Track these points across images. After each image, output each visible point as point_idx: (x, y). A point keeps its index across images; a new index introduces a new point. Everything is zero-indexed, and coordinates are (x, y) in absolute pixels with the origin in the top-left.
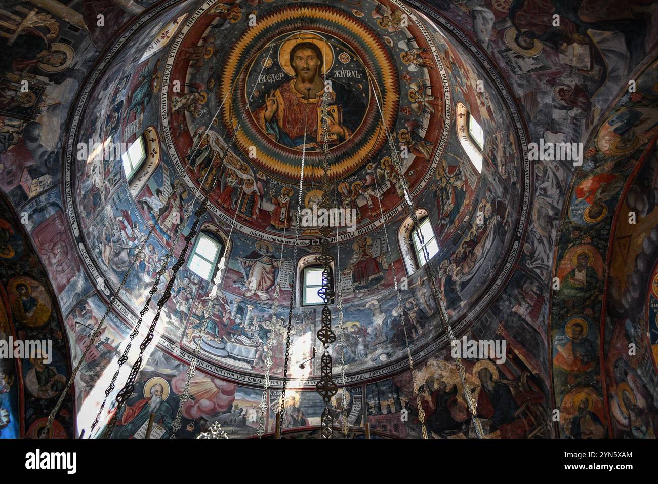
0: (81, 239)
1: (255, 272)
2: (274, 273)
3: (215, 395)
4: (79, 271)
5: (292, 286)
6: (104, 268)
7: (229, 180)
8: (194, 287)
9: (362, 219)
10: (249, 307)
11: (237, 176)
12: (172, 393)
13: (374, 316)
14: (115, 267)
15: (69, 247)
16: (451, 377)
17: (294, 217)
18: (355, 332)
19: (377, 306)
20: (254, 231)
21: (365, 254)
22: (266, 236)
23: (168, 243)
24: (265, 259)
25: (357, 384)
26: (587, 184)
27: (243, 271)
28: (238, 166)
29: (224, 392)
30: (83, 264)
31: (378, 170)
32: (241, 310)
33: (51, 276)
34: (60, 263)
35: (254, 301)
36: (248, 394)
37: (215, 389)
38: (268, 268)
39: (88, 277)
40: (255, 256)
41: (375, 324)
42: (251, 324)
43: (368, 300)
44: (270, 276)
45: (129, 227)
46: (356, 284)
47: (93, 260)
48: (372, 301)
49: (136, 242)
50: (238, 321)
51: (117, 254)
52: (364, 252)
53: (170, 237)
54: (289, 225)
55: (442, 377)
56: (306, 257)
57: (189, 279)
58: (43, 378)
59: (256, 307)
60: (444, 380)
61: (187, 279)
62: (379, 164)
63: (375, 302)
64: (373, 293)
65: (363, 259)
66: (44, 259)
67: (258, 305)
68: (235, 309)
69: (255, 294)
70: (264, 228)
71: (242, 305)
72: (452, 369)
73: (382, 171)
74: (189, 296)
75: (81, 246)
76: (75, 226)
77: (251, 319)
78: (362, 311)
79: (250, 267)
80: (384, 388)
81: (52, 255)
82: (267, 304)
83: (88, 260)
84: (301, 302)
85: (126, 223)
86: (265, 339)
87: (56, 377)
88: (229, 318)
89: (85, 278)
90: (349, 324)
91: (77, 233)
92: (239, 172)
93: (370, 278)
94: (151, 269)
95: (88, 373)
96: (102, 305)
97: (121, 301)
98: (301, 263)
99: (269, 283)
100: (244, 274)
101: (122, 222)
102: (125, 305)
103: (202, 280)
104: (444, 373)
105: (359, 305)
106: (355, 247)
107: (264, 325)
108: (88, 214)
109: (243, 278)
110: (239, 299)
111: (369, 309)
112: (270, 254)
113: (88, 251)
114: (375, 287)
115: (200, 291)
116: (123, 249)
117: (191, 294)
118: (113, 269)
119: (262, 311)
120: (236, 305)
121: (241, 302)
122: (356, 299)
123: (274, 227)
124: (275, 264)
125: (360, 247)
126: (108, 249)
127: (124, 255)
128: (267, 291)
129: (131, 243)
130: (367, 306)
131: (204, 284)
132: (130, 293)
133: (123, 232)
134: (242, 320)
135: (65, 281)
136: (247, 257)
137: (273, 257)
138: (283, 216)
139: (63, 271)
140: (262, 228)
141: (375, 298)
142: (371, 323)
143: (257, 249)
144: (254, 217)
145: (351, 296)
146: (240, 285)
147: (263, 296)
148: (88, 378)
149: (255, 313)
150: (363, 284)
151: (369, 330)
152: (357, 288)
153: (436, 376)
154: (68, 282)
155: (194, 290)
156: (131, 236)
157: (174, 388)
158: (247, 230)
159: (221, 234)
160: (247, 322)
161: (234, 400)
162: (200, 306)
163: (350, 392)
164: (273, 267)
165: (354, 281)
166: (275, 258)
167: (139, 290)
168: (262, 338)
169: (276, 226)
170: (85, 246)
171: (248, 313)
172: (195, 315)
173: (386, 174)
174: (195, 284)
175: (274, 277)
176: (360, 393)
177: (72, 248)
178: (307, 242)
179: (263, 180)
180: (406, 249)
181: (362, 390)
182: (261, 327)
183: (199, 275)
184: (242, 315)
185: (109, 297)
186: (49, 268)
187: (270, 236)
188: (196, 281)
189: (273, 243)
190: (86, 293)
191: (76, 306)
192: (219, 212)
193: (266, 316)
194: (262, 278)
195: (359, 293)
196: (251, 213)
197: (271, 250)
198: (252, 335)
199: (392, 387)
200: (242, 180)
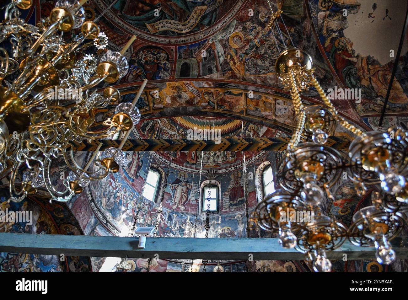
0: (93, 200)
1: (178, 193)
2: (188, 192)
3: (157, 267)
4: (92, 215)
5: (197, 201)
6: (103, 210)
7: (164, 136)
8: (146, 207)
9: (237, 160)
10: (175, 215)
11: (168, 133)
12: (137, 267)
13: (238, 224)
14: (108, 208)
15: (87, 206)
16: (274, 267)
17: (199, 156)
18: (228, 233)
19: (241, 219)
20: (177, 166)
21: (237, 183)
22: (184, 168)
23: (133, 184)
24: (183, 183)
25: (228, 264)
26: (339, 202)
27: (171, 192)
28: (169, 127)
29: (162, 265)
30: (93, 211)
31: (247, 131)
32: (170, 218)
33: (80, 224)
34: (84, 216)
35: (177, 211)
36: (174, 266)
37: (158, 264)
38: (185, 189)
39: (96, 217)
40: (177, 182)
41: (239, 229)
42: (175, 226)
43: (236, 214)
44: (185, 195)
45: (113, 182)
46: (231, 202)
47: (98, 209)
48: (238, 215)
49: (117, 189)
50: (169, 225)
51: (109, 200)
52: (237, 181)
53: (133, 180)
54: (197, 161)
55: (269, 266)
56: (205, 182)
57: (144, 203)
58: (77, 265)
59: (178, 215)
60: (270, 267)
61: (143, 203)
62: (247, 128)
63: (240, 216)
64: (239, 210)
65: (236, 186)
66: (77, 218)
67: (179, 214)
68: (167, 217)
69: (178, 207)
70: (183, 163)
71: (171, 214)
72: (274, 263)
73: (249, 133)
74: (144, 213)
75: (93, 203)
76: (90, 195)
77: (176, 223)
78: (233, 220)
79: (175, 189)
80: (240, 267)
81: (80, 213)
82: (183, 213)
83: (96, 209)
84: (202, 209)
85: (112, 181)
86: (182, 235)
87: (83, 265)
88: (164, 223)
89: (95, 218)
90: (226, 228)
91: (90, 198)
92: (169, 131)
93: (239, 199)
94: (125, 202)
95: (98, 261)
96: (103, 228)
97: (111, 225)
98: (203, 185)
99: (185, 199)
100: (172, 194)
101: (110, 181)
102: (113, 226)
103: (150, 201)
104: (270, 264)
105: (231, 217)
106: (232, 177)
107: (182, 226)
108: (95, 187)
109: (171, 197)
110: (169, 211)
111: (236, 220)
112: (186, 180)
113: (96, 205)
114: (241, 206)
115: (149, 209)
116: (111, 196)
117: (145, 212)
118: (107, 209)
119: (181, 218)
120: (167, 215)
121: (170, 213)
122: (230, 212)
123: (188, 163)
124: (188, 187)
125: (235, 178)
126: (104, 199)
127: (112, 199)
128: (184, 205)
129: (115, 191)
130: (236, 218)
131: (151, 204)
132: (116, 220)
133: (111, 186)
134: (170, 224)
135: (86, 223)
136: (174, 183)
137: (187, 182)
138: (193, 156)
139: (85, 218)
140: (181, 163)
141: (240, 213)
142: (237, 229)
143: (179, 177)
144: (178, 157)
145: (228, 210)
146: (170, 202)
147: (182, 208)
148: (97, 264)
149: (178, 219)
150: (234, 203)
151: (236, 233)
152: (232, 205)
153: (266, 265)
154: (88, 222)
155: (146, 209)
156: (114, 187)
157: (137, 265)
158: (173, 165)
159: (160, 169)
160: (173, 225)
161: (166, 269)
162: (150, 218)
163: (224, 268)
164: (188, 189)
165: (230, 200)
166: (188, 182)
167: (120, 216)
168: (181, 234)
169: (190, 162)
170: (94, 203)
171: (174, 220)
172: (147, 224)
173: (251, 135)
174: (147, 205)
175: (187, 195)
176: (229, 268)
177: (88, 206)
178: (206, 171)
179: (183, 134)
180: (259, 183)
181: (230, 267)
182: (180, 227)
183: (149, 199)
184: (171, 221)
185: (106, 224)
186: (79, 220)
187: (186, 168)
188: (147, 203)
189: (188, 172)
190: (95, 225)
191: (91, 232)
192: (158, 156)
193: (183, 221)
194: (182, 196)
195: (232, 208)
196: (176, 155)
197: (187, 177)
198: (176, 233)
199: (244, 267)
200: (171, 135)
